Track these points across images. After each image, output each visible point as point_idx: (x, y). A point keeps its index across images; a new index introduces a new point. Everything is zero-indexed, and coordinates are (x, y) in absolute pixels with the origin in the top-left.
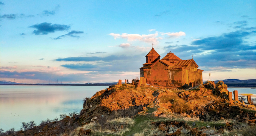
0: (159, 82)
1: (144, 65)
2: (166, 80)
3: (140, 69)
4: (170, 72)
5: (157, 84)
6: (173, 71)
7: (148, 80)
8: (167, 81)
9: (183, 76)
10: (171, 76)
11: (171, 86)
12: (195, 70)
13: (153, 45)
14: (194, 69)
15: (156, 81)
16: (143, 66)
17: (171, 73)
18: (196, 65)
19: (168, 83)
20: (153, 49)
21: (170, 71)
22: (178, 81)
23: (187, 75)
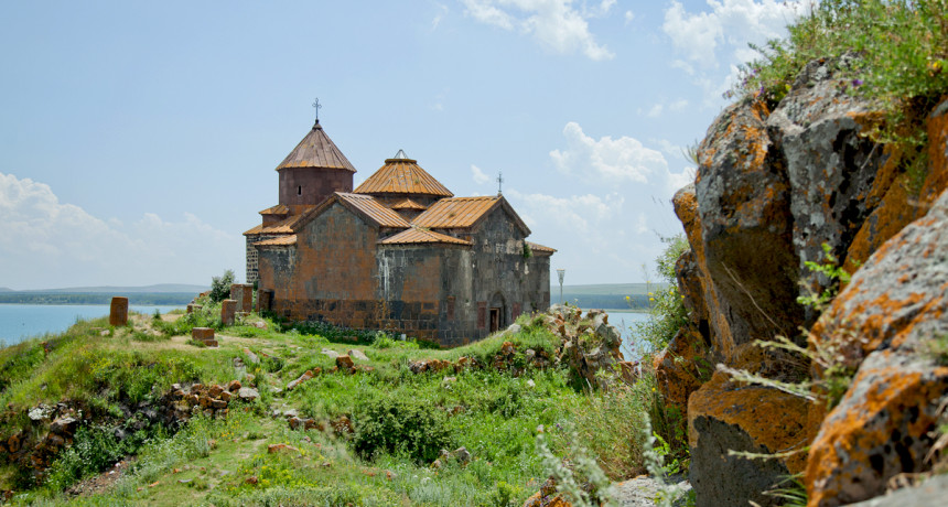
0: (333, 306)
1: (265, 216)
2: (366, 297)
3: (247, 235)
4: (386, 259)
5: (319, 316)
6: (398, 253)
7: (276, 297)
8: (368, 306)
10: (391, 280)
12: (508, 252)
13: (317, 106)
14: (505, 242)
15: (318, 303)
17: (390, 264)
18: (516, 225)
19: (371, 316)
20: (317, 128)
21: (388, 254)
22: (417, 305)
23: (467, 276)
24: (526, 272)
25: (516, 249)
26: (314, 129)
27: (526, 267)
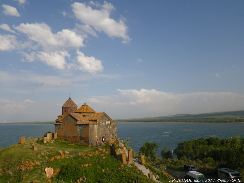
0: (69, 137)
2: (75, 135)
5: (66, 139)
7: (58, 135)
8: (75, 137)
9: (91, 132)
10: (80, 132)
11: (79, 143)
12: (106, 124)
13: (70, 94)
14: (105, 122)
15: (66, 136)
16: (58, 118)
17: (80, 128)
19: (76, 139)
22: (85, 137)
23: (96, 130)
24: (111, 128)
25: (108, 123)
26: (69, 98)
27: (111, 127)
